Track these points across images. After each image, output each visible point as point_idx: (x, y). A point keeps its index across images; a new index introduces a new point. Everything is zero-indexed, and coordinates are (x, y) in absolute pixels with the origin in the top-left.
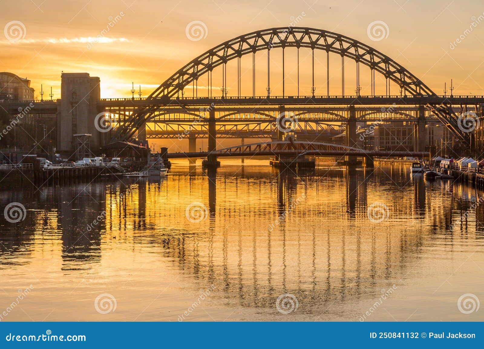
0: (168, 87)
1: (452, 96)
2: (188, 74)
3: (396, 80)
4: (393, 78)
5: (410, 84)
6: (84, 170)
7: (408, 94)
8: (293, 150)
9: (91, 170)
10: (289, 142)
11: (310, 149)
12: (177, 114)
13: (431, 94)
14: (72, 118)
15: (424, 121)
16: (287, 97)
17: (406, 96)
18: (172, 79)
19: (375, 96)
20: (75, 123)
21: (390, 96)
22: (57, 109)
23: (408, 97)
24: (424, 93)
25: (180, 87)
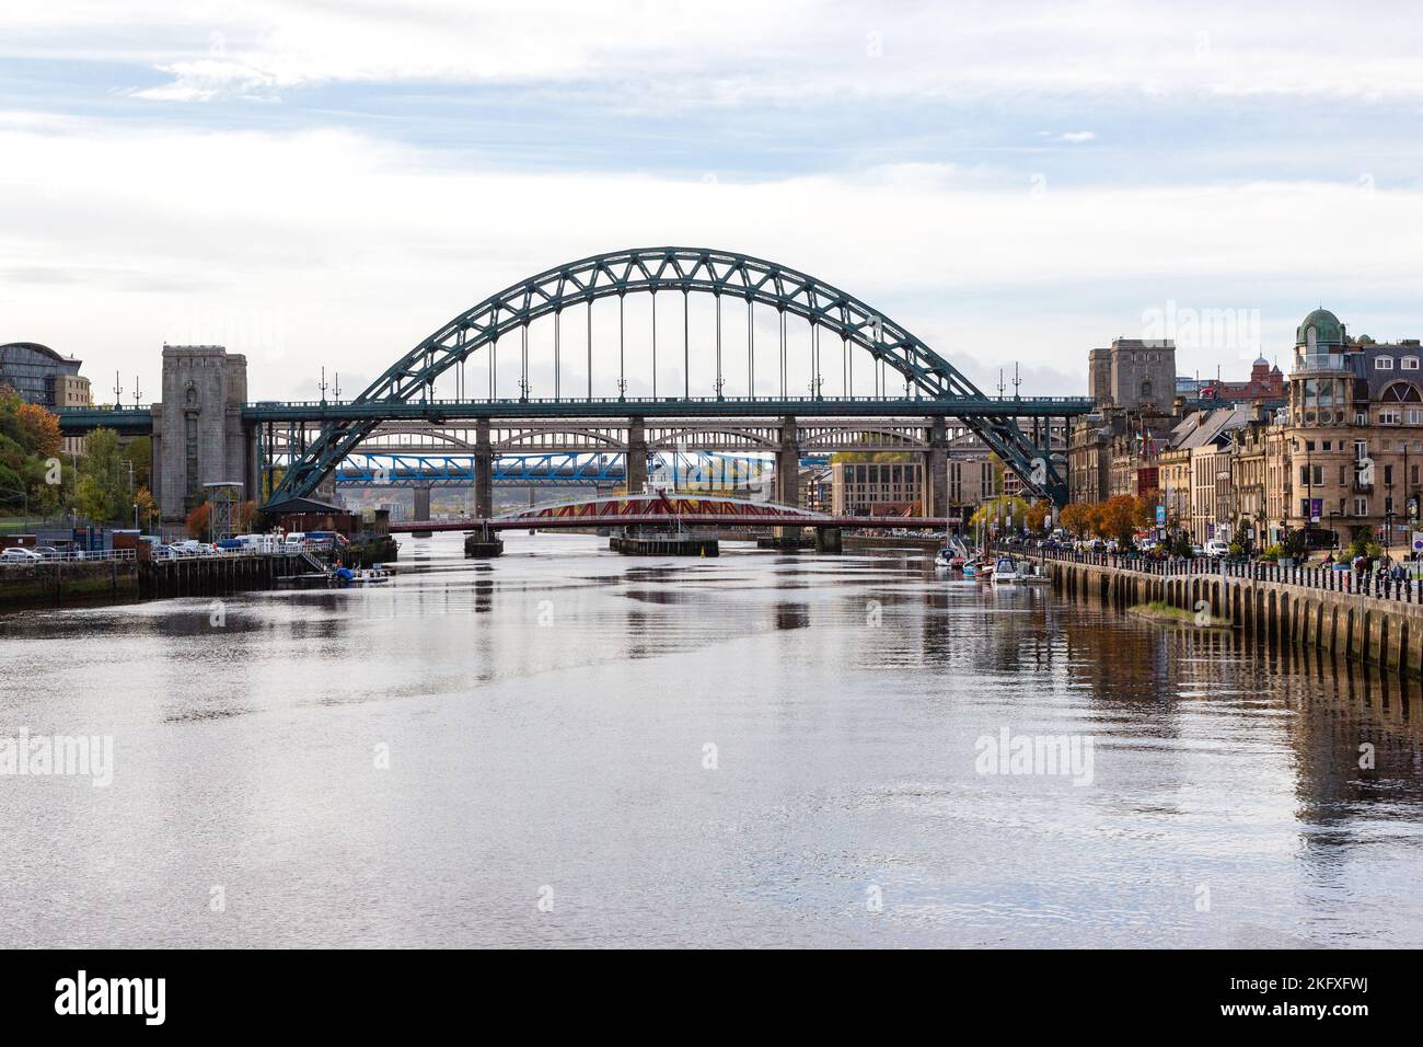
0: (400, 377)
1: (1017, 397)
2: (444, 349)
3: (897, 364)
4: (891, 358)
5: (927, 371)
6: (239, 561)
7: (923, 393)
8: (666, 516)
9: (254, 562)
10: (660, 498)
11: (704, 513)
12: (405, 435)
13: (971, 393)
14: (188, 446)
15: (945, 450)
16: (664, 400)
17: (918, 397)
18: (409, 360)
19: (853, 398)
20: (194, 457)
21: (885, 398)
22: (152, 425)
23: (924, 399)
24: (957, 392)
25: (428, 377)
